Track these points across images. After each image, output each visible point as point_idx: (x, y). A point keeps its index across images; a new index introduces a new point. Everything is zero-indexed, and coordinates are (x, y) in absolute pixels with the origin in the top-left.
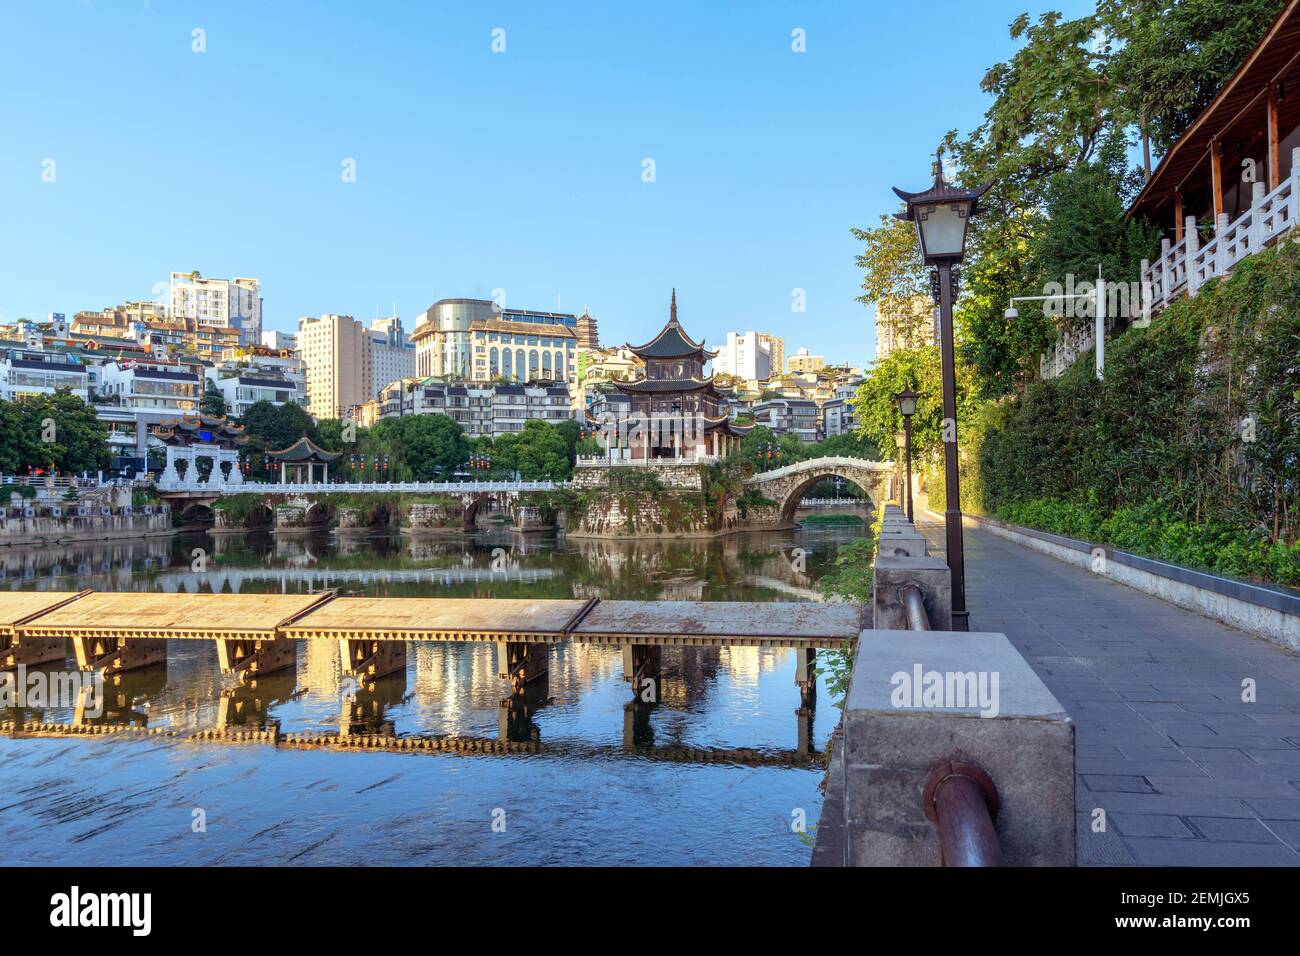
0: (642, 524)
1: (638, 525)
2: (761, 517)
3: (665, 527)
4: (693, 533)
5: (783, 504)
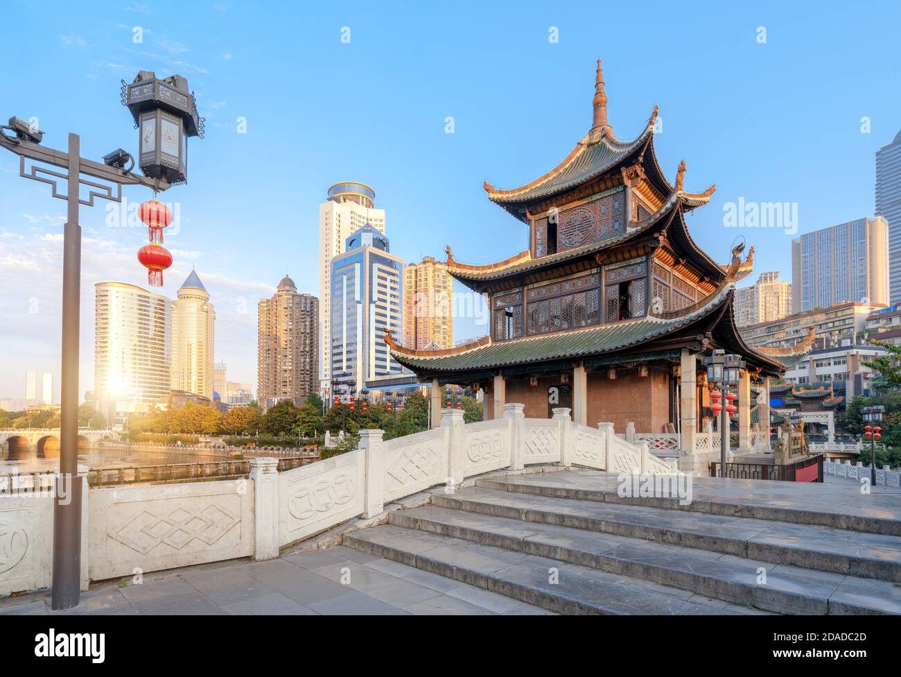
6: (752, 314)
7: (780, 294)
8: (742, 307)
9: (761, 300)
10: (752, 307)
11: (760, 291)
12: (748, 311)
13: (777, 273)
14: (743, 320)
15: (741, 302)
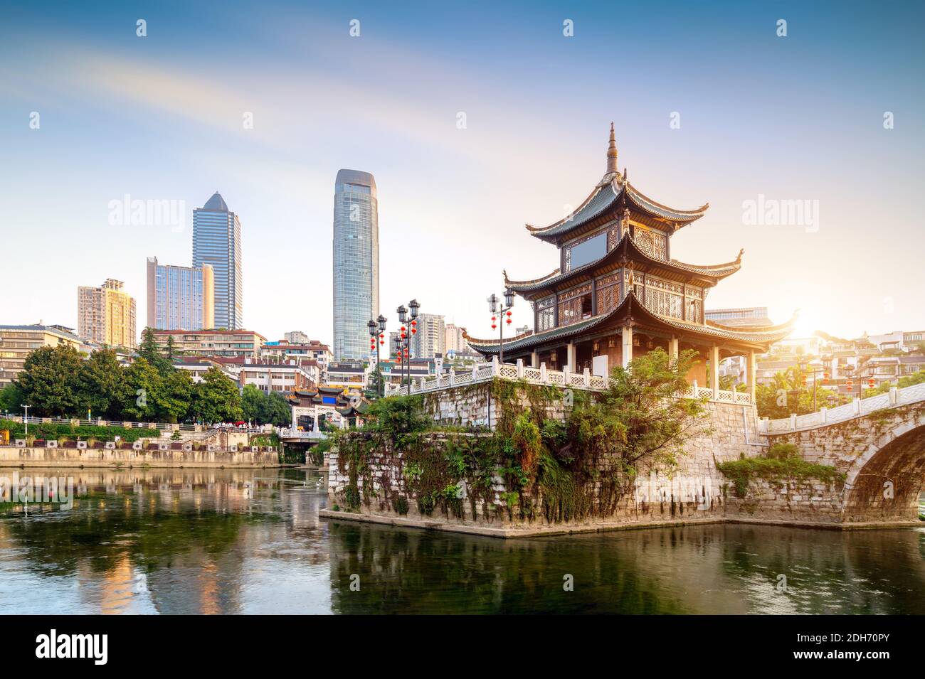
0: (375, 495)
1: (366, 495)
2: (788, 498)
3: (413, 503)
4: (469, 520)
5: (853, 475)
6: (99, 317)
7: (124, 304)
8: (88, 306)
9: (108, 305)
10: (99, 310)
11: (107, 296)
12: (94, 312)
13: (122, 283)
14: (89, 320)
15: (88, 301)
